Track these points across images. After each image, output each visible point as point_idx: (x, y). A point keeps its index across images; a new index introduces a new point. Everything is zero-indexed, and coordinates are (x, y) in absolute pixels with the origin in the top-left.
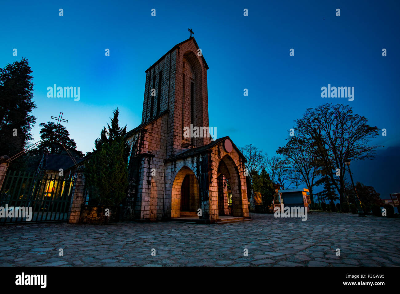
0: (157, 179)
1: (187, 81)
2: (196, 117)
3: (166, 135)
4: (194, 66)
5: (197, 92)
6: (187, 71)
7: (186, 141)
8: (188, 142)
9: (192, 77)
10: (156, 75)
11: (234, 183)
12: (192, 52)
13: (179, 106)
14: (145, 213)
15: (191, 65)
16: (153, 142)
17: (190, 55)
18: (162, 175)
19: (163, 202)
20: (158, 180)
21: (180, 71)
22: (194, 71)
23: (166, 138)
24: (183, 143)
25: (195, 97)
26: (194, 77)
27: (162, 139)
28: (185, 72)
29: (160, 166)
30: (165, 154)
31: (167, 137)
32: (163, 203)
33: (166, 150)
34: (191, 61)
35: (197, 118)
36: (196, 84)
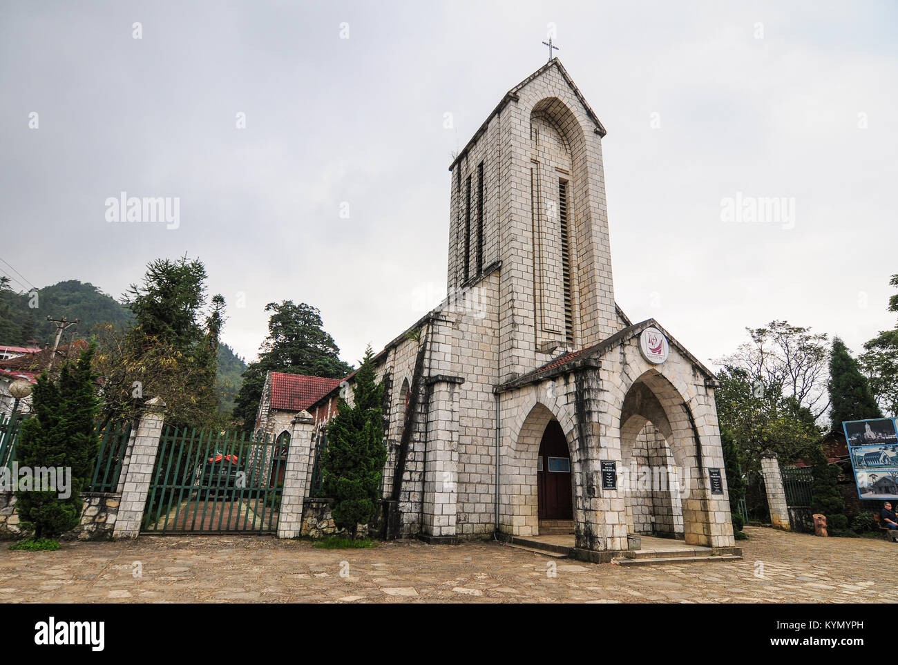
0: (477, 436)
1: (546, 178)
2: (579, 269)
3: (495, 325)
4: (565, 135)
5: (576, 201)
6: (547, 150)
7: (551, 335)
8: (558, 338)
9: (560, 167)
10: (472, 176)
11: (684, 447)
12: (555, 99)
13: (525, 247)
14: (444, 521)
15: (559, 134)
16: (464, 343)
17: (552, 109)
18: (489, 426)
19: (494, 492)
20: (480, 440)
21: (523, 158)
22: (568, 147)
23: (497, 332)
24: (544, 340)
25: (572, 217)
26: (567, 163)
27: (486, 334)
28: (541, 154)
29: (484, 403)
30: (495, 373)
31: (499, 330)
32: (494, 496)
33: (497, 363)
34: (556, 123)
35: (581, 272)
36: (574, 182)
